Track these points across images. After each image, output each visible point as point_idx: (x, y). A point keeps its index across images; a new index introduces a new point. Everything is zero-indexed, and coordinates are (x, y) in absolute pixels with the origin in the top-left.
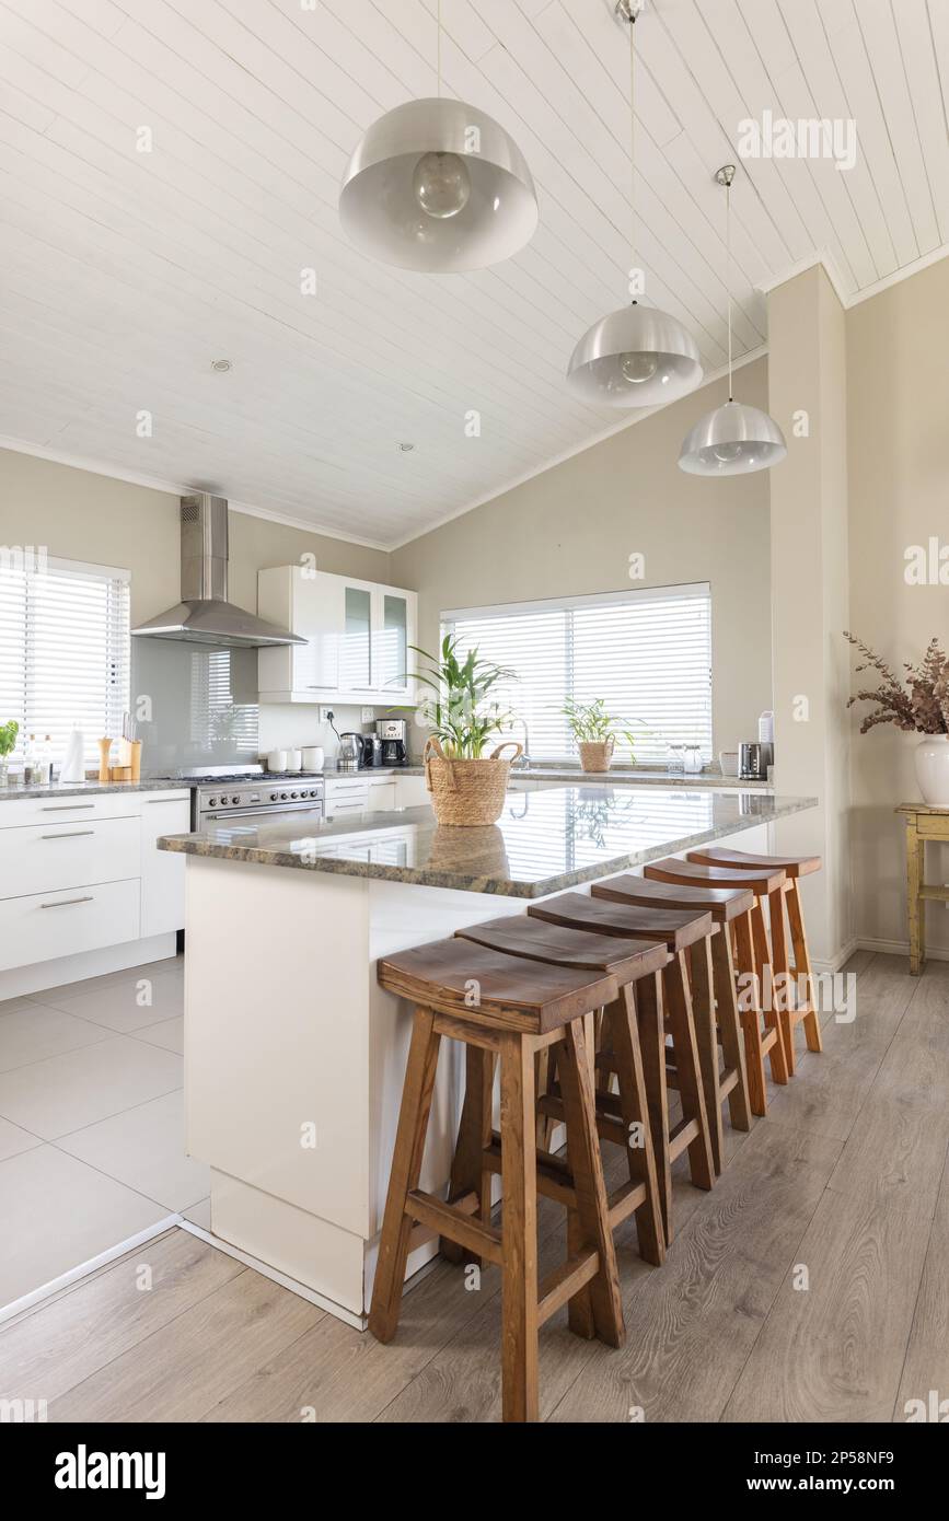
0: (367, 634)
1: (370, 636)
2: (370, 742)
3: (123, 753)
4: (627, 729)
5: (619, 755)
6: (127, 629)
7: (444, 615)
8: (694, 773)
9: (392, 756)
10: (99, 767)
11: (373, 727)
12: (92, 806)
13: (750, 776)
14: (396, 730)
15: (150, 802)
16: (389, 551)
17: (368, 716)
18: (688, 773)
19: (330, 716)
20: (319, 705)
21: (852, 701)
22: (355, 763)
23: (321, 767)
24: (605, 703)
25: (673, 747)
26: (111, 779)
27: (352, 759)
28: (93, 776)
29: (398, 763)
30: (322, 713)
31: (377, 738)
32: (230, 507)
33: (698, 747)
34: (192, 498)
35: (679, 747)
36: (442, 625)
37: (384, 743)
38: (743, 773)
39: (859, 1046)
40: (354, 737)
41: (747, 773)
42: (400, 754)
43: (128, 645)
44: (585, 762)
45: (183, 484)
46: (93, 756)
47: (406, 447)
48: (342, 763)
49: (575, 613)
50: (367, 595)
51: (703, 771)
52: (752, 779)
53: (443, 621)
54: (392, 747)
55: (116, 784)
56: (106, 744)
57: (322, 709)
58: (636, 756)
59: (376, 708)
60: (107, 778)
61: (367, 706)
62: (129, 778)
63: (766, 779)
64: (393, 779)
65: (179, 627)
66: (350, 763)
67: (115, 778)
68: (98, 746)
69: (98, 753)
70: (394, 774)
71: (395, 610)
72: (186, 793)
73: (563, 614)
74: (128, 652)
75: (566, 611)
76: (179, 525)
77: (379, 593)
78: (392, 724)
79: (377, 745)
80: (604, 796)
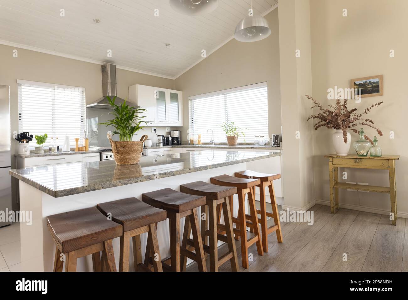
0: (165, 106)
1: (165, 107)
2: (168, 138)
3: (82, 143)
4: (242, 131)
5: (239, 140)
6: (85, 106)
7: (190, 98)
8: (262, 145)
9: (176, 142)
10: (75, 147)
11: (170, 133)
12: (65, 159)
13: (276, 146)
14: (176, 134)
15: (85, 157)
16: (174, 79)
17: (168, 130)
18: (261, 145)
19: (155, 130)
20: (151, 127)
21: (309, 119)
22: (162, 144)
23: (151, 145)
24: (234, 123)
25: (256, 137)
26: (79, 150)
27: (161, 143)
28: (73, 150)
29: (177, 144)
30: (152, 129)
31: (171, 136)
32: (117, 67)
33: (263, 137)
34: (104, 65)
35: (258, 137)
36: (189, 101)
37: (173, 138)
38: (273, 145)
39: (298, 241)
40: (161, 136)
41: (275, 145)
42: (178, 142)
43: (85, 110)
44: (228, 142)
45: (102, 61)
46: (73, 144)
47: (168, 45)
48: (158, 144)
49: (228, 95)
50: (164, 93)
51: (266, 144)
52: (276, 147)
53: (189, 100)
54: (175, 139)
55: (80, 152)
56: (77, 140)
57: (152, 128)
58: (246, 140)
59: (171, 127)
60: (78, 150)
61: (168, 127)
62: (85, 150)
63: (279, 147)
64: (172, 149)
65: (96, 104)
66: (160, 144)
67: (80, 150)
68: (75, 140)
69: (75, 143)
70: (172, 147)
71: (174, 97)
72: (98, 154)
73: (224, 95)
74: (85, 112)
75: (224, 94)
76: (101, 74)
77: (168, 92)
78: (175, 132)
79: (170, 139)
80: (234, 153)
